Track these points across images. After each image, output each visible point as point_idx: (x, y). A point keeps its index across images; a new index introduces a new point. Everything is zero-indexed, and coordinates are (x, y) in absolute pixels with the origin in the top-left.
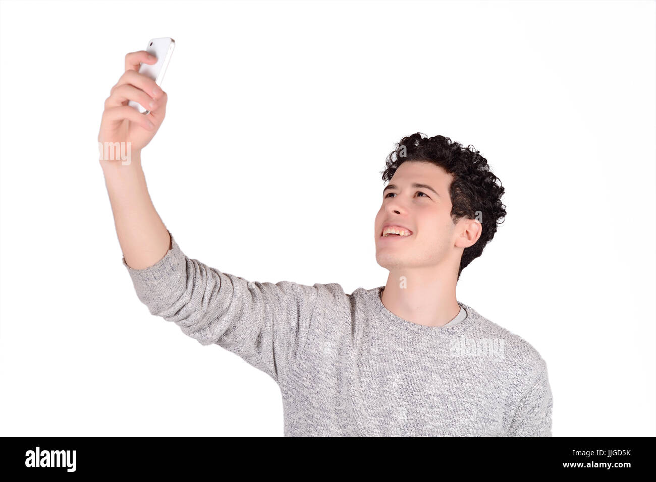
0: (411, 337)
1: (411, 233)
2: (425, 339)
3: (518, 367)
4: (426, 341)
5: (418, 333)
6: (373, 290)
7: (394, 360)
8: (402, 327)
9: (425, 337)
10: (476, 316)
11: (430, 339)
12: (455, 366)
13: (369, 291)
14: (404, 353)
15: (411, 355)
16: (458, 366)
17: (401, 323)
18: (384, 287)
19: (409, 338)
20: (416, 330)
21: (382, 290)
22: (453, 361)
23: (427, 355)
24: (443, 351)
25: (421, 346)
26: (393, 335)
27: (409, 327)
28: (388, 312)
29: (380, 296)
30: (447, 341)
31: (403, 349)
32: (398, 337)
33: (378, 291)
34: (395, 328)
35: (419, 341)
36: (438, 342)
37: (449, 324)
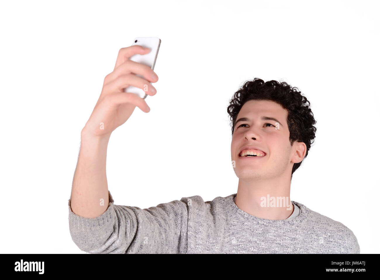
0: (261, 229)
1: (265, 154)
2: (272, 230)
3: (342, 247)
4: (274, 231)
5: (267, 226)
6: (228, 197)
7: (250, 248)
8: (255, 222)
9: (272, 229)
10: (308, 211)
11: (276, 230)
12: (296, 249)
13: (226, 198)
14: (258, 242)
15: (263, 243)
16: (299, 249)
17: (253, 219)
18: (236, 194)
19: (260, 231)
20: (265, 224)
21: (235, 196)
22: (295, 245)
23: (275, 242)
24: (287, 238)
25: (270, 236)
26: (248, 229)
27: (260, 222)
28: (243, 212)
29: (234, 201)
30: (289, 230)
31: (256, 240)
32: (252, 231)
33: (232, 197)
34: (249, 223)
35: (268, 232)
36: (282, 232)
37: (289, 218)
